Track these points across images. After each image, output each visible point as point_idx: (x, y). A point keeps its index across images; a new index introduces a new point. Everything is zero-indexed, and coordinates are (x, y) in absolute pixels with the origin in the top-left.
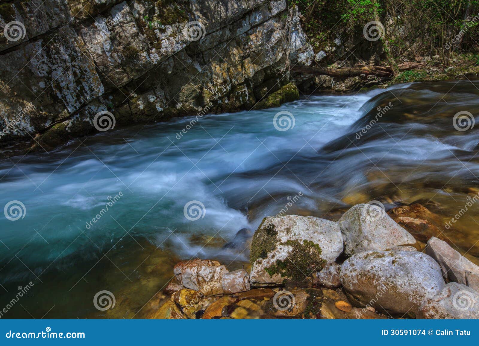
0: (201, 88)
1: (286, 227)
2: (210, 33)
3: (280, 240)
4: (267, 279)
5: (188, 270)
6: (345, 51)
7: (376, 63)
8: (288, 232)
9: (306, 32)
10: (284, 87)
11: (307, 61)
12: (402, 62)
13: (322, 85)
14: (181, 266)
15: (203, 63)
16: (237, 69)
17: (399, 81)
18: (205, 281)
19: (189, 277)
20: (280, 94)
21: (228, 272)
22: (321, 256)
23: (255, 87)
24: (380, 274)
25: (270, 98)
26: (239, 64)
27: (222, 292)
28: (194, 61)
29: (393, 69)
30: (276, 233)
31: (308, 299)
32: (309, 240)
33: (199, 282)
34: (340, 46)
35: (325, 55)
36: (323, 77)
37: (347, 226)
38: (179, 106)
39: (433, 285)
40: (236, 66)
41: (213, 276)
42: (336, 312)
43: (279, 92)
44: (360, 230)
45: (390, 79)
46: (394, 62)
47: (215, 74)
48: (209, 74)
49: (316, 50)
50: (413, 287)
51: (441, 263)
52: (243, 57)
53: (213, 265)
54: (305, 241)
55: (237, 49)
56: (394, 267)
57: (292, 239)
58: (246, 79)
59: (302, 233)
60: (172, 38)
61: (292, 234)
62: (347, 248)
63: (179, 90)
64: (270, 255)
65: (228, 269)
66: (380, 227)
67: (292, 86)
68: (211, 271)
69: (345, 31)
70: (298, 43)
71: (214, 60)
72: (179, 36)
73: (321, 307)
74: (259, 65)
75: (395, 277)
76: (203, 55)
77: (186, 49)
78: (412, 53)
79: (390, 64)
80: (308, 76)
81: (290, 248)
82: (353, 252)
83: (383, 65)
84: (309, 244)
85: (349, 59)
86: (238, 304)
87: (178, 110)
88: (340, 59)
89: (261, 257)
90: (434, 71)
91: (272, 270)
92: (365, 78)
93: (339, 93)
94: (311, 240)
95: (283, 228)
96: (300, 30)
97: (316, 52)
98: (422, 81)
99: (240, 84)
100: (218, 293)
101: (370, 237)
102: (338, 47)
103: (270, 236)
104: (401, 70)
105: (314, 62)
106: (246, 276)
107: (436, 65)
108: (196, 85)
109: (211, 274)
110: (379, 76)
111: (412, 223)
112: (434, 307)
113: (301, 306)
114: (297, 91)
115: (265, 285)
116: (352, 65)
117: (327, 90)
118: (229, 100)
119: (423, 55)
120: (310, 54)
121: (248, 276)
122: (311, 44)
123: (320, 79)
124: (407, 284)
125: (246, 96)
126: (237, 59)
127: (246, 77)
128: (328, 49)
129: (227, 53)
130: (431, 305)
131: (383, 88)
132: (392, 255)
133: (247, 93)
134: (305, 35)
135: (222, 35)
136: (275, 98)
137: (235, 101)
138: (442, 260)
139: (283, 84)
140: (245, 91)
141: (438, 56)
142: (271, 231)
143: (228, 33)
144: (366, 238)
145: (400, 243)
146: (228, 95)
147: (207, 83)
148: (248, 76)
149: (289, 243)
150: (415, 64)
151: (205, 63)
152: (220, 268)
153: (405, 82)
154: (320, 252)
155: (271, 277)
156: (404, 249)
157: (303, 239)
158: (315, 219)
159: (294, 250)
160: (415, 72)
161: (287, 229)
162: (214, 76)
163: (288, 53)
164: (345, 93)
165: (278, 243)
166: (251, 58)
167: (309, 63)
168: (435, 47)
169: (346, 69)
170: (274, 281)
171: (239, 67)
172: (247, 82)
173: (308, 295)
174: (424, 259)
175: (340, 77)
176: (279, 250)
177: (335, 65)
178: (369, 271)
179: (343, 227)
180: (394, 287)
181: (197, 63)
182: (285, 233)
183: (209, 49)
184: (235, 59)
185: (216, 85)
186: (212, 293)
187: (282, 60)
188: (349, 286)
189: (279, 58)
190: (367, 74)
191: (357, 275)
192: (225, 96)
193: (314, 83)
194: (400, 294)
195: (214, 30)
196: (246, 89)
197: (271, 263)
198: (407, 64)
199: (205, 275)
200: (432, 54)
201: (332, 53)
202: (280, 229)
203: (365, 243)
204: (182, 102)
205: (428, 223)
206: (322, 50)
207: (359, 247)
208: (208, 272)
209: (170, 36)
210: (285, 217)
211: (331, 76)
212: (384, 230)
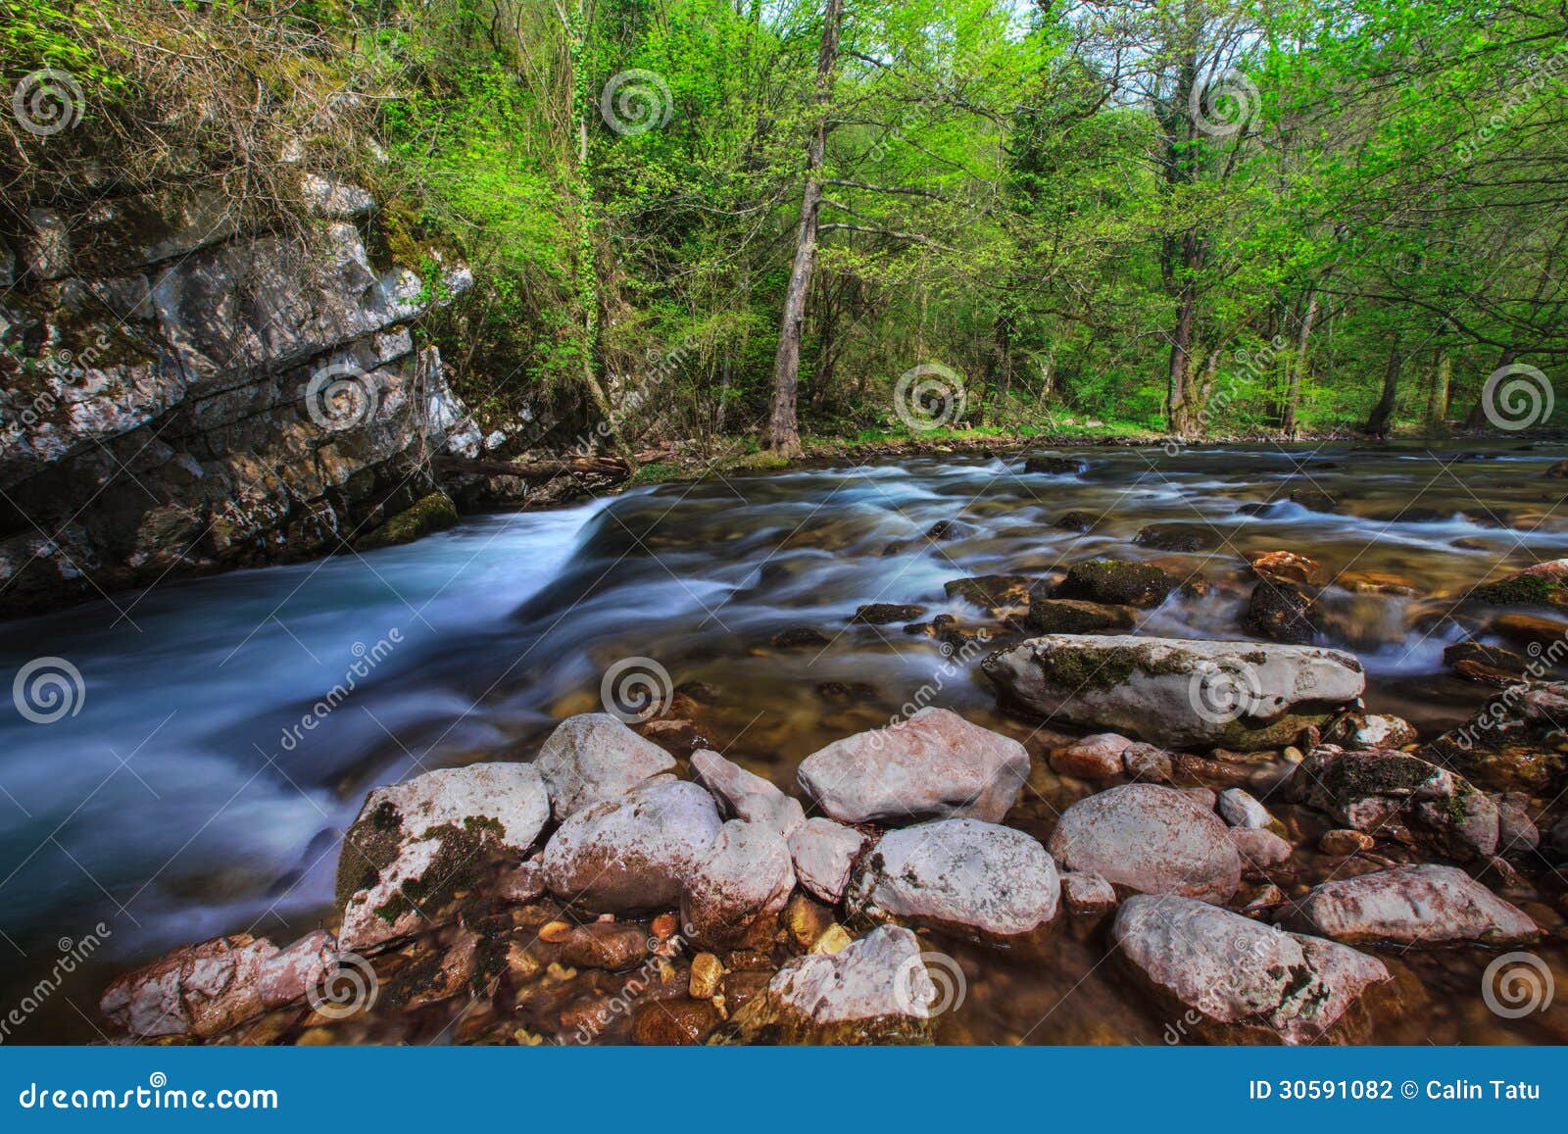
0: (206, 515)
1: (423, 800)
2: (223, 392)
3: (410, 833)
4: (382, 932)
5: (151, 987)
6: (542, 430)
7: (600, 452)
8: (426, 811)
9: (462, 397)
10: (421, 501)
11: (468, 450)
12: (642, 449)
13: (504, 493)
14: (126, 983)
15: (206, 457)
16: (303, 468)
17: (639, 483)
18: (208, 997)
19: (154, 1003)
20: (415, 516)
21: (275, 950)
22: (504, 841)
23: (353, 505)
24: (615, 843)
25: (393, 524)
26: (309, 458)
27: (261, 1008)
28: (178, 451)
29: (628, 462)
30: (399, 820)
31: (480, 944)
32: (475, 814)
33: (186, 1006)
34: (532, 422)
35: (503, 438)
36: (507, 479)
37: (552, 765)
38: (137, 560)
39: (703, 836)
40: (300, 462)
41: (233, 976)
42: (541, 949)
43: (412, 510)
44: (577, 766)
45: (625, 479)
46: (628, 451)
47: (244, 480)
48: (227, 481)
49: (486, 431)
50: (672, 850)
51: (713, 790)
52: (316, 442)
53: (232, 945)
54: (468, 820)
55: (302, 426)
56: (636, 823)
57: (436, 824)
58: (328, 488)
59: (460, 804)
60: (107, 400)
61: (438, 811)
62: (557, 808)
63: (140, 521)
64: (385, 874)
65: (275, 942)
66: (614, 751)
67: (441, 498)
68: (224, 964)
69: (536, 397)
70: (446, 415)
71: (239, 449)
72: (130, 397)
73: (508, 952)
74: (361, 459)
75: (641, 842)
76: (206, 438)
77: (153, 425)
78: (654, 435)
79: (623, 453)
80: (473, 477)
81: (435, 845)
82: (568, 813)
83: (612, 455)
84: (476, 823)
85: (551, 446)
86: (307, 1023)
87: (136, 569)
88: (535, 446)
89: (363, 887)
90: (691, 465)
91: (392, 909)
92: (582, 478)
93: (538, 506)
94: (481, 813)
95: (414, 805)
96: (446, 392)
97: (486, 432)
98: (675, 481)
99: (314, 501)
100: (251, 1013)
101: (596, 777)
102: (527, 425)
103: (383, 832)
104: (642, 464)
105: (483, 451)
106: (326, 946)
107: (693, 455)
108: (188, 507)
109: (226, 973)
110: (605, 473)
111: (668, 730)
112: (704, 877)
113: (465, 967)
114: (453, 507)
115: (380, 949)
116: (559, 456)
117: (515, 503)
118: (286, 536)
119: (671, 439)
120: (474, 437)
121: (333, 944)
122: (474, 417)
123: (499, 482)
124: (662, 848)
125: (332, 524)
126: (303, 446)
127: (329, 483)
128: (509, 427)
129: (275, 436)
130: (699, 875)
131: (615, 494)
132: (633, 800)
133: (333, 518)
134: (459, 402)
135: (257, 397)
136: (405, 523)
137: (304, 538)
138: (714, 785)
139: (419, 495)
140: (328, 514)
141: (693, 441)
142: (387, 819)
143: (274, 392)
144: (589, 780)
145: (649, 773)
146: (283, 525)
147: (222, 501)
148: (333, 482)
149: (430, 834)
150: (662, 453)
151: (213, 457)
152: (253, 947)
153: (650, 482)
154: (501, 833)
155: (393, 925)
156: (656, 782)
157: (463, 816)
158: (486, 766)
159: (445, 845)
160: (663, 466)
161: (424, 804)
162: (242, 485)
163: (424, 436)
164: (549, 506)
165: (405, 842)
166: (339, 444)
167: (474, 454)
168: (690, 426)
169: (547, 464)
170: (399, 933)
171: (310, 464)
172: (332, 494)
173: (480, 936)
174: (687, 791)
175: (537, 479)
176: (409, 857)
177: (526, 456)
178: (594, 845)
179: (546, 769)
180: (642, 860)
181: (189, 456)
182: (421, 813)
183: (223, 426)
184: (296, 446)
185: (250, 504)
186: (233, 1021)
187: (413, 450)
188: (561, 886)
189: (405, 445)
190: (585, 472)
191: (575, 860)
192: (276, 527)
193: (488, 490)
194: (652, 870)
195: (236, 384)
196: (331, 510)
197: (389, 892)
198: (649, 454)
199: (206, 982)
200: (687, 437)
201: (518, 434)
202: (409, 810)
203: (589, 789)
204: (146, 549)
205: (693, 724)
206: (498, 429)
207: (579, 800)
208: (217, 971)
209: (101, 393)
210: (419, 778)
211: (521, 476)
212: (621, 756)
